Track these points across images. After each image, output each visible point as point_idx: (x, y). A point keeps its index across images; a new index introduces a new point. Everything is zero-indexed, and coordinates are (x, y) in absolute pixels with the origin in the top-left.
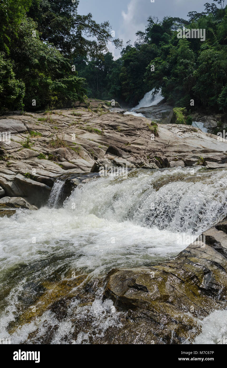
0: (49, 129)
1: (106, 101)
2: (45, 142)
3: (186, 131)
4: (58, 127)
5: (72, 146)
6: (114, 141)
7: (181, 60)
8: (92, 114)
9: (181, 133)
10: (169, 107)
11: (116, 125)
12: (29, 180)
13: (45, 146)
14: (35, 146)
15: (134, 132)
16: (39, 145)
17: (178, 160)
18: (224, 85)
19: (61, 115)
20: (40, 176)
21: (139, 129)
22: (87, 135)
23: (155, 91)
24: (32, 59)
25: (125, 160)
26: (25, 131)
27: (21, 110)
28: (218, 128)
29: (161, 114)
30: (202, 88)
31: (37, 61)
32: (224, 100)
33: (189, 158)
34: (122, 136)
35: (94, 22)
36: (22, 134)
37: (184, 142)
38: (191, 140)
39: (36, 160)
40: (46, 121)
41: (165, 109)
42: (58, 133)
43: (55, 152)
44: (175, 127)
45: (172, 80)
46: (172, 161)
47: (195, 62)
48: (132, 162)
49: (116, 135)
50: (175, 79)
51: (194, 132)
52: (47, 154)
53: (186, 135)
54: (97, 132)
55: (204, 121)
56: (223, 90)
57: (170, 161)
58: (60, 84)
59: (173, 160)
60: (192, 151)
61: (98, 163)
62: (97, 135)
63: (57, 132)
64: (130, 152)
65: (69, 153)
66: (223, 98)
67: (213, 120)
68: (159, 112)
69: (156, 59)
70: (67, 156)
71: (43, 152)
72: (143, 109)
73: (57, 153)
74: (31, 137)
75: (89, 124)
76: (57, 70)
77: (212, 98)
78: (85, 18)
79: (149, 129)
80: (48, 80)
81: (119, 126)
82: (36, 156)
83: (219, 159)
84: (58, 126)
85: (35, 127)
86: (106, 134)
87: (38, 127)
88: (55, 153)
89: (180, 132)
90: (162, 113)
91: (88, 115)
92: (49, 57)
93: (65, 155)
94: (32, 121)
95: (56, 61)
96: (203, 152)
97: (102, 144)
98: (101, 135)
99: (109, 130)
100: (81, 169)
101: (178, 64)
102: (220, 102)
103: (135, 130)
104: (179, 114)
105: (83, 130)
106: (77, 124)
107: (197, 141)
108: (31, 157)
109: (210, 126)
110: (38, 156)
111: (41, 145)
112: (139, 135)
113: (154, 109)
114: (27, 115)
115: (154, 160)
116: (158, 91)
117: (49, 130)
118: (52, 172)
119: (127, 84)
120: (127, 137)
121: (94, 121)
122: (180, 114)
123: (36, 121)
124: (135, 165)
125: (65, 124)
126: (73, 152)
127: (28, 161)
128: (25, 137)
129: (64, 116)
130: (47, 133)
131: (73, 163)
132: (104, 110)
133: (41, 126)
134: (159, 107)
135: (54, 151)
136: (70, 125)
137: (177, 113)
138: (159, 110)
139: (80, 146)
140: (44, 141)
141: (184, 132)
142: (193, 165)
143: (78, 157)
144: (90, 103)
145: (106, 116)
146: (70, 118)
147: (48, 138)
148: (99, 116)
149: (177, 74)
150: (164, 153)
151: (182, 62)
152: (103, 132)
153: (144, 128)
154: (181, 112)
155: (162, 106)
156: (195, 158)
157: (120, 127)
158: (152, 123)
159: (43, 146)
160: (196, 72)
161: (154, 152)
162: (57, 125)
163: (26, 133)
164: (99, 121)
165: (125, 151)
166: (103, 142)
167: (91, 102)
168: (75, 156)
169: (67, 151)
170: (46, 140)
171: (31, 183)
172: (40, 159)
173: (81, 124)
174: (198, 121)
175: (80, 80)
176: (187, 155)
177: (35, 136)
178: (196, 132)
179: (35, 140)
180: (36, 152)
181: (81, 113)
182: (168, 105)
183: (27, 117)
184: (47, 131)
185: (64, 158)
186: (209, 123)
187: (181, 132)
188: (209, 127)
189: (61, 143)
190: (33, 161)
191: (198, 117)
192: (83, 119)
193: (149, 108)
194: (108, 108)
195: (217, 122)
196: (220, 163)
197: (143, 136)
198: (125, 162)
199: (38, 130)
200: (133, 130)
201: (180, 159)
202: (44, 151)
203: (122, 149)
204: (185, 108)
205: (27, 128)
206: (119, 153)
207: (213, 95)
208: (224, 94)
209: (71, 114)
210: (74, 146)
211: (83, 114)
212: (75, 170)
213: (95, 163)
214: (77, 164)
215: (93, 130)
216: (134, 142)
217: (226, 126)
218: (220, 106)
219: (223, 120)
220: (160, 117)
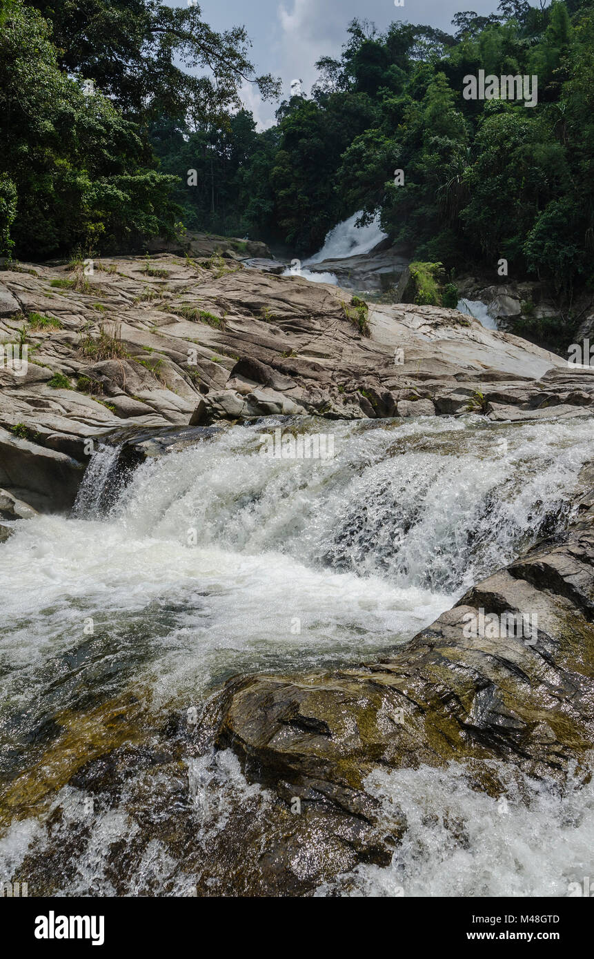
0: (80, 309)
1: (234, 240)
2: (69, 343)
3: (442, 324)
4: (105, 305)
5: (142, 357)
6: (253, 346)
7: (433, 139)
8: (196, 273)
9: (428, 329)
10: (398, 259)
11: (259, 303)
12: (23, 444)
13: (69, 353)
14: (43, 353)
15: (307, 324)
16: (51, 352)
17: (420, 398)
18: (542, 208)
19: (114, 272)
20: (55, 432)
21: (319, 315)
22: (183, 328)
23: (364, 217)
24: (35, 119)
25: (280, 394)
26: (14, 313)
27: (5, 255)
28: (523, 317)
29: (379, 279)
30: (485, 213)
31: (49, 125)
32: (541, 247)
33: (448, 393)
34: (274, 332)
35: (206, 26)
36: (7, 321)
37: (436, 353)
38: (452, 348)
39: (45, 390)
40: (73, 288)
41: (389, 266)
42: (105, 321)
43: (94, 370)
44: (412, 312)
45: (409, 189)
46: (403, 401)
47: (469, 146)
48: (299, 402)
49: (259, 330)
50: (416, 188)
51: (462, 325)
52: (75, 374)
53: (442, 333)
54: (208, 319)
55: (487, 299)
56: (537, 221)
57: (398, 401)
58: (112, 189)
59: (406, 398)
60: (455, 376)
61: (209, 400)
62: (209, 328)
63: (103, 319)
64: (293, 373)
65: (134, 374)
66: (539, 242)
67: (511, 297)
68: (374, 272)
69: (369, 133)
70: (126, 380)
71: (63, 371)
72: (332, 263)
73: (100, 372)
74: (32, 329)
75: (188, 298)
76: (105, 152)
77: (511, 241)
78: (184, 15)
79: (344, 316)
80: (78, 179)
81: (267, 305)
82: (45, 381)
83: (525, 398)
84: (104, 302)
85: (43, 303)
86: (231, 325)
87: (50, 303)
88: (95, 374)
89: (425, 324)
90: (382, 275)
91: (186, 276)
92: (82, 117)
93: (121, 379)
94: (36, 288)
95: (102, 128)
96: (483, 379)
97: (221, 351)
98: (220, 327)
99: (241, 316)
100: (165, 416)
101: (424, 149)
102: (529, 253)
103: (309, 317)
104: (425, 280)
105: (172, 313)
106: (157, 297)
107: (468, 350)
108: (31, 382)
109: (504, 312)
110: (50, 379)
111: (57, 352)
112: (320, 331)
113: (359, 265)
114: (21, 271)
115: (357, 398)
116: (372, 218)
117: (80, 313)
118: (87, 423)
119: (292, 197)
120: (288, 334)
121: (201, 292)
122: (428, 278)
123: (47, 287)
124: (306, 408)
125: (123, 296)
126: (143, 370)
127: (21, 393)
128: (15, 329)
129: (121, 275)
130: (74, 320)
131: (144, 400)
132: (229, 264)
133: (60, 301)
134: (372, 260)
135: (93, 367)
136: (137, 300)
137: (420, 276)
138: (374, 266)
139: (164, 356)
140: (68, 340)
141: (436, 326)
142: (458, 411)
143: (158, 384)
144: (193, 244)
145: (233, 280)
146: (136, 282)
147: (77, 332)
148: (215, 278)
149: (422, 174)
150: (383, 379)
151: (436, 144)
152: (225, 321)
153: (332, 312)
154: (429, 274)
155: (381, 258)
156: (461, 394)
157: (269, 308)
158: (352, 301)
159: (63, 354)
160: (471, 172)
161: (357, 375)
162: (100, 299)
163: (17, 319)
164: (213, 291)
165: (283, 370)
166: (224, 346)
167: (194, 239)
168: (150, 381)
169: (129, 367)
170: (71, 339)
171: (28, 452)
172: (54, 387)
173: (167, 297)
174: (472, 298)
175: (165, 181)
176: (442, 386)
177: (42, 326)
178: (467, 326)
179: (41, 338)
180: (45, 368)
181: (166, 269)
182: (395, 255)
183: (21, 275)
184: (74, 314)
185: (120, 386)
186: (500, 305)
187: (429, 325)
188: (501, 314)
189: (111, 348)
190: (36, 392)
191: (472, 289)
192: (172, 284)
193: (348, 261)
194: (241, 258)
195: (520, 302)
196: (526, 408)
197: (330, 334)
198: (280, 401)
199: (50, 310)
200: (303, 317)
201: (424, 396)
202: (65, 368)
203: (274, 367)
204: (441, 263)
205: (21, 304)
206: (265, 378)
207: (512, 234)
208: (540, 231)
209: (142, 272)
210: (147, 356)
211: (172, 273)
212: (149, 418)
213: (202, 402)
214: (153, 402)
215: (198, 315)
216: (306, 348)
217: (544, 313)
218: (530, 263)
219: (536, 298)
220: (375, 285)
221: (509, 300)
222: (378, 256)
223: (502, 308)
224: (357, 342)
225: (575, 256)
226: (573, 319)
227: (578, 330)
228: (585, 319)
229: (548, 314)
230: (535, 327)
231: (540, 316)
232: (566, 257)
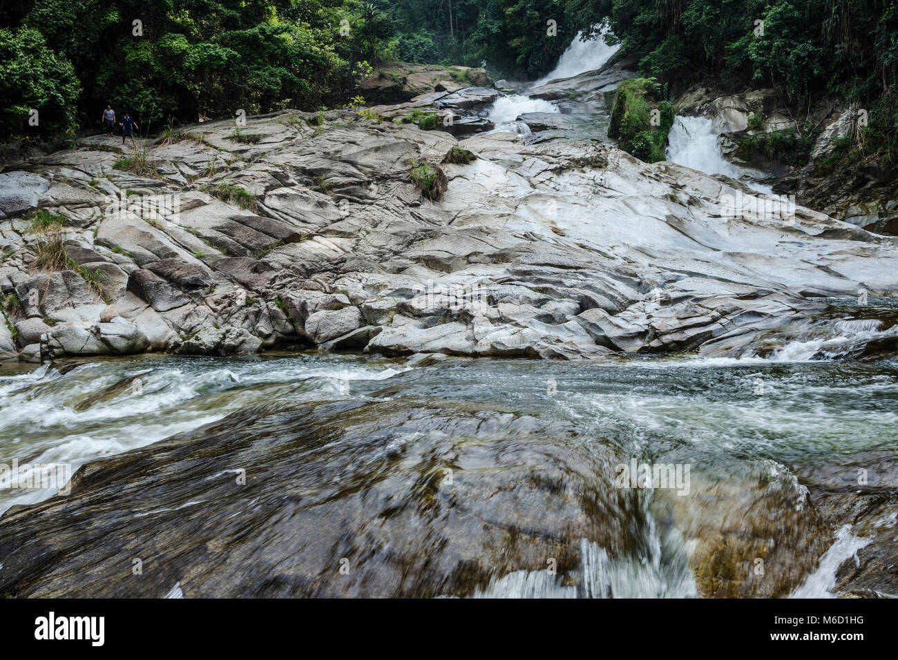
3: (568, 168)
8: (294, 134)
9: (549, 174)
10: (625, 74)
15: (364, 191)
19: (203, 142)
22: (201, 214)
25: (158, 317)
26: (27, 212)
28: (750, 133)
29: (603, 98)
32: (769, 48)
36: (15, 222)
41: (614, 83)
43: (25, 286)
49: (301, 205)
52: (12, 291)
53: (565, 179)
54: (240, 198)
55: (713, 113)
59: (328, 305)
62: (235, 210)
65: (62, 289)
66: (765, 43)
67: (739, 109)
68: (598, 92)
71: (3, 287)
77: (737, 43)
79: (411, 178)
81: (330, 170)
86: (270, 202)
87: (69, 196)
88: (23, 291)
89: (546, 170)
90: (606, 93)
91: (280, 138)
102: (754, 56)
103: (370, 182)
104: (634, 99)
109: (729, 128)
112: (373, 199)
113: (582, 84)
116: (600, 29)
119: (521, 13)
120: (337, 206)
125: (182, 173)
126: (81, 282)
129: (207, 145)
130: (86, 214)
131: (55, 322)
134: (596, 77)
136: (195, 176)
137: (630, 95)
138: (599, 84)
141: (560, 171)
146: (214, 153)
152: (264, 196)
153: (400, 173)
154: (640, 91)
155: (608, 74)
163: (25, 219)
165: (178, 284)
167: (411, 72)
169: (60, 281)
174: (698, 114)
178: (600, 167)
181: (258, 133)
182: (623, 69)
184: (90, 206)
185: (38, 305)
186: (724, 120)
187: (551, 170)
188: (725, 131)
191: (701, 102)
192: (254, 151)
193: (570, 81)
194: (456, 89)
195: (748, 115)
197: (383, 202)
198: (127, 333)
199: (66, 204)
200: (360, 184)
202: (7, 283)
204: (655, 78)
206: (148, 297)
207: (740, 35)
210: (95, 264)
217: (777, 125)
218: (756, 68)
219: (768, 108)
220: (600, 106)
221: (735, 114)
222: (605, 72)
223: (726, 124)
224: (412, 209)
225: (811, 55)
226: (810, 130)
227: (815, 143)
228: (825, 130)
229: (781, 127)
230: (763, 142)
231: (769, 130)
232: (798, 57)
